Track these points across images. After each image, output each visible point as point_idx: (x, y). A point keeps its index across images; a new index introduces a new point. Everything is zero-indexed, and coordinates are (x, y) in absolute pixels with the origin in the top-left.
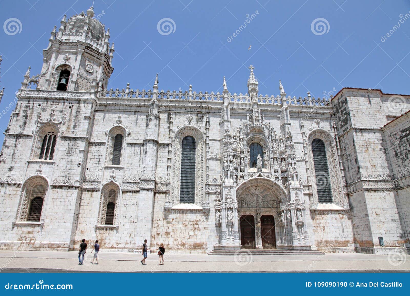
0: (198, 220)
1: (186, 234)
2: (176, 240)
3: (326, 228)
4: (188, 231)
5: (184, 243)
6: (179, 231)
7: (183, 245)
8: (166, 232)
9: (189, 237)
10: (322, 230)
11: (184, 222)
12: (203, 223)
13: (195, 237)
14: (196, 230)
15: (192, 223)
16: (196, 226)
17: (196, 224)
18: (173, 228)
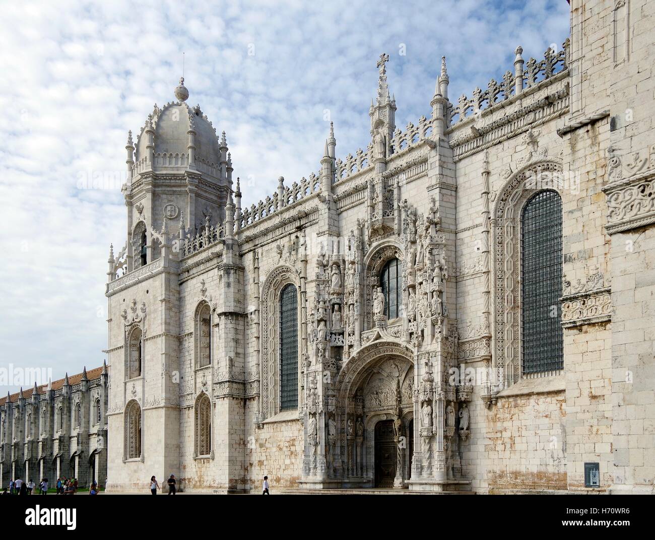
0: (295, 438)
1: (281, 462)
3: (517, 440)
4: (283, 457)
5: (279, 477)
6: (273, 458)
7: (278, 480)
8: (259, 461)
9: (284, 468)
10: (508, 446)
11: (279, 443)
12: (301, 443)
13: (292, 466)
14: (293, 455)
15: (287, 444)
16: (293, 448)
17: (293, 445)
18: (267, 454)
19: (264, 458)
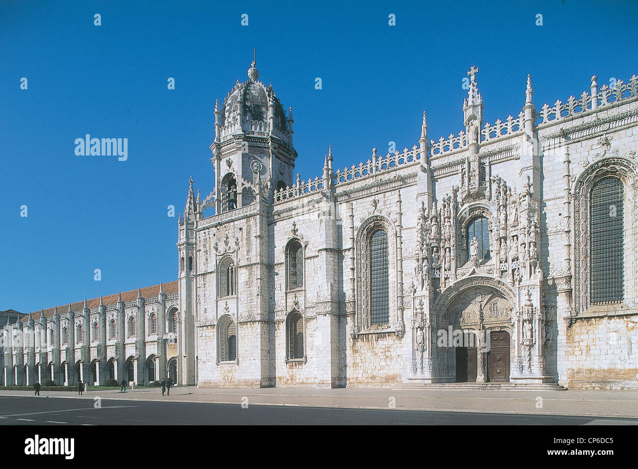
0: (390, 346)
1: (376, 364)
2: (365, 372)
4: (378, 360)
5: (375, 375)
6: (368, 361)
7: (373, 377)
8: (354, 363)
9: (379, 368)
11: (374, 350)
12: (396, 350)
13: (387, 367)
14: (388, 359)
15: (382, 351)
16: (388, 354)
17: (388, 351)
18: (362, 358)
19: (358, 361)
